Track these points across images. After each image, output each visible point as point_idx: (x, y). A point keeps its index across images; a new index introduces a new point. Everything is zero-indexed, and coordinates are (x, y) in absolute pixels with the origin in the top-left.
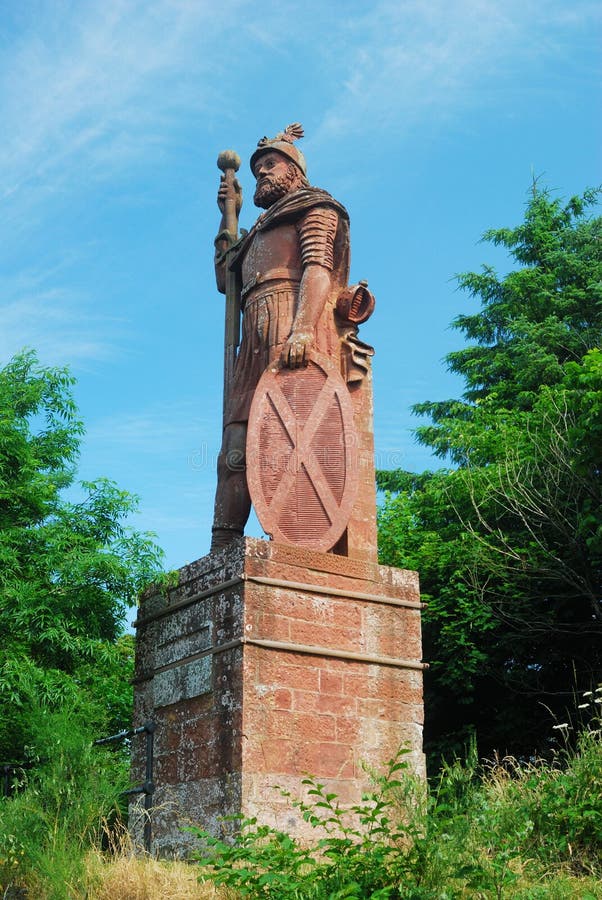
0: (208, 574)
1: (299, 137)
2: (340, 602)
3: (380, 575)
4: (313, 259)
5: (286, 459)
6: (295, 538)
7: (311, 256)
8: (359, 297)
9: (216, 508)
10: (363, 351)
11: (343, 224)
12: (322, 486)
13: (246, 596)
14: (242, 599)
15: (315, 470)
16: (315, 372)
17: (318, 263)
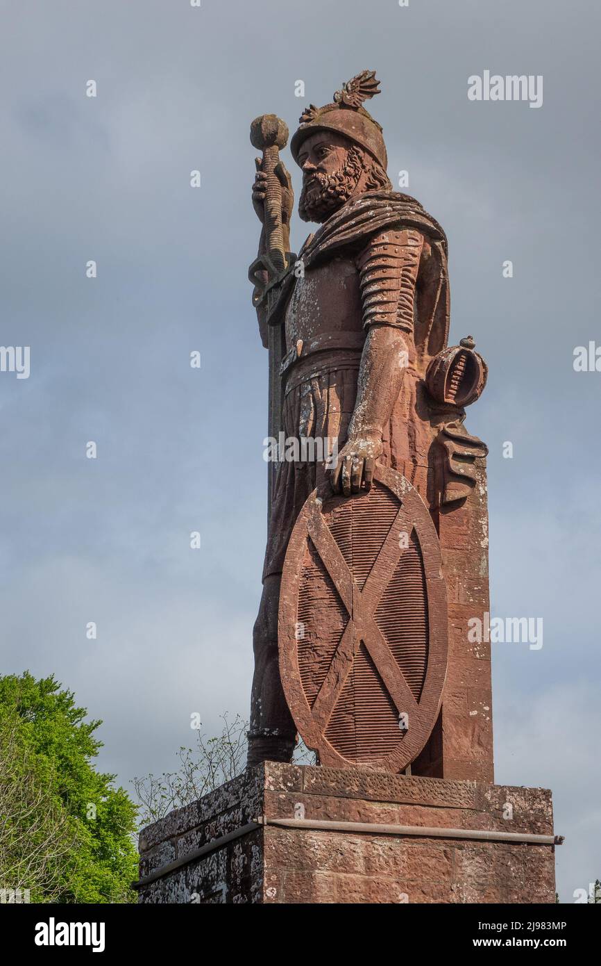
0: (222, 814)
1: (371, 94)
2: (418, 846)
3: (486, 798)
4: (378, 318)
5: (339, 637)
6: (352, 754)
7: (376, 313)
8: (461, 366)
9: (253, 705)
10: (468, 451)
11: (434, 248)
12: (392, 672)
13: (266, 847)
14: (262, 852)
15: (381, 650)
16: (382, 498)
17: (386, 324)
